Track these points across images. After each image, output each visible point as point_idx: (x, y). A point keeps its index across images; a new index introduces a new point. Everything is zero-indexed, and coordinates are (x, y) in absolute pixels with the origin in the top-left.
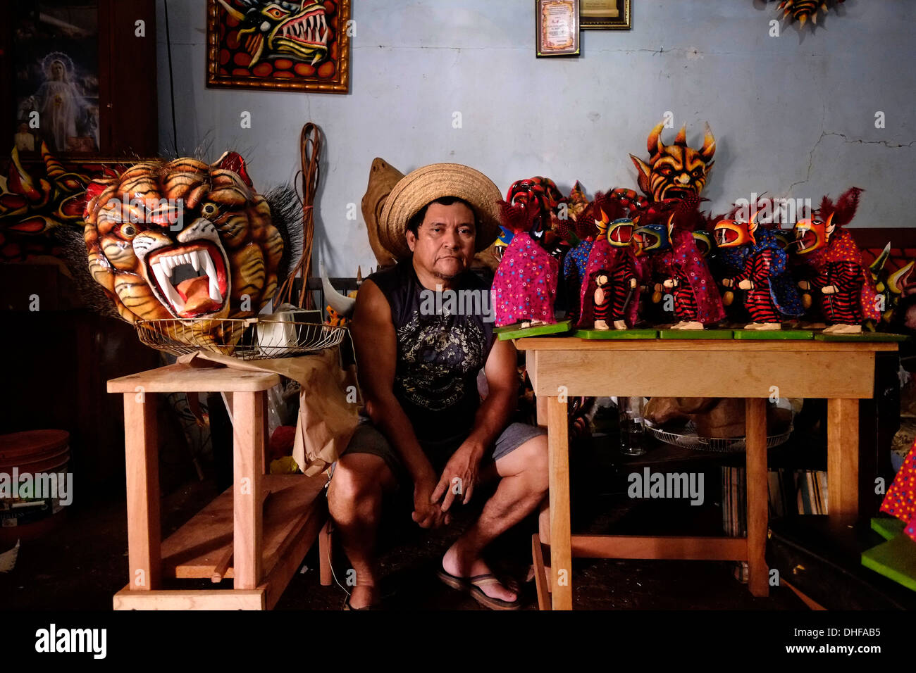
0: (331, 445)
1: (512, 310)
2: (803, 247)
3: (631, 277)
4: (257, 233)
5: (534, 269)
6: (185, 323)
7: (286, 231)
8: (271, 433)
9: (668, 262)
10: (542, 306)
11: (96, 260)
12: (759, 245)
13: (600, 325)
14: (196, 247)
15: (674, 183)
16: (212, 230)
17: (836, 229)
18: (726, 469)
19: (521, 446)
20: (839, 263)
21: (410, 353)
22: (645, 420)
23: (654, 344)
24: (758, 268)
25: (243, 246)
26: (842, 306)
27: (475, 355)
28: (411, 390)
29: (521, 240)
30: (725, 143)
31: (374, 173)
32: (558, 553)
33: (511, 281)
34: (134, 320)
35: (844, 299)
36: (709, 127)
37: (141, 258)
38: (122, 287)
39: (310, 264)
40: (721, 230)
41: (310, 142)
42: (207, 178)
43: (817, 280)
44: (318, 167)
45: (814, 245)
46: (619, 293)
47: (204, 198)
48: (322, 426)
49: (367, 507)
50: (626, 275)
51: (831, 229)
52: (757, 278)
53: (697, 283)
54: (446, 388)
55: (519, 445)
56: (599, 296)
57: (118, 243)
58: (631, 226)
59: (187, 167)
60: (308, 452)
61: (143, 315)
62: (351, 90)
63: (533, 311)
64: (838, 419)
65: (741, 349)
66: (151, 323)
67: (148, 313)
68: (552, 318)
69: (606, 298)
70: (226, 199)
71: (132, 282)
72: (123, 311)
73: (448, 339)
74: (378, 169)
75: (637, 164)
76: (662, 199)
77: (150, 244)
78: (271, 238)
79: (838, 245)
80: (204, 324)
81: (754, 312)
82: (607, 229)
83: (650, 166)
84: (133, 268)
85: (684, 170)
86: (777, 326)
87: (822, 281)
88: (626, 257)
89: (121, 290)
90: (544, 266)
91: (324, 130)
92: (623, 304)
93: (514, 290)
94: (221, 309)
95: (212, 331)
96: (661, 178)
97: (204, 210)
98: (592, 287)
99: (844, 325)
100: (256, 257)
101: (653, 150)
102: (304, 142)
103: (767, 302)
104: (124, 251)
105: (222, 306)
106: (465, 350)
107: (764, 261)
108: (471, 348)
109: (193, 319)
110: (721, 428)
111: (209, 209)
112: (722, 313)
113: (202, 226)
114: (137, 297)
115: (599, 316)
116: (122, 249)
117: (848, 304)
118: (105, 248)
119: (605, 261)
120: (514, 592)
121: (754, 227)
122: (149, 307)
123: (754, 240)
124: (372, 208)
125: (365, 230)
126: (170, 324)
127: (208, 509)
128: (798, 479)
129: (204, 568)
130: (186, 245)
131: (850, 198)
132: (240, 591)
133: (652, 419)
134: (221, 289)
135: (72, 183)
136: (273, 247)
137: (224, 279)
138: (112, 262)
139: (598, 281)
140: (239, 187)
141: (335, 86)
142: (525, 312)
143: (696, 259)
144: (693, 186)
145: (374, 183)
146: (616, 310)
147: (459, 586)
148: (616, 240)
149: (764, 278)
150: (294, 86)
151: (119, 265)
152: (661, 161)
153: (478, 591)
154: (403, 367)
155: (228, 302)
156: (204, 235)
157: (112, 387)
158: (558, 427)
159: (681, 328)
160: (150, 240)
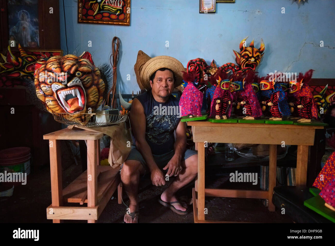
0: (121, 158)
1: (186, 111)
2: (292, 91)
3: (229, 100)
4: (96, 82)
5: (194, 96)
6: (70, 115)
7: (106, 80)
8: (101, 150)
9: (243, 95)
10: (197, 110)
11: (39, 91)
12: (275, 90)
13: (217, 117)
14: (74, 88)
15: (248, 61)
16: (80, 82)
17: (303, 85)
18: (262, 167)
19: (189, 158)
20: (304, 97)
21: (151, 124)
22: (234, 148)
23: (236, 125)
24: (275, 98)
25: (90, 87)
26: (304, 112)
27: (173, 125)
28: (150, 137)
29: (190, 86)
30: (268, 46)
31: (139, 56)
32: (200, 196)
33: (186, 101)
34: (52, 112)
35: (305, 110)
36: (262, 40)
37: (54, 92)
38: (48, 101)
39: (115, 89)
40: (262, 84)
41: (116, 44)
42: (78, 62)
43: (296, 102)
44: (119, 53)
45: (296, 90)
46: (224, 106)
47: (77, 70)
48: (118, 151)
49: (135, 178)
50: (227, 99)
51: (302, 84)
52: (274, 102)
53: (253, 103)
54: (163, 136)
55: (188, 157)
56: (217, 107)
57: (46, 86)
58: (229, 82)
59: (71, 58)
60: (113, 160)
61: (55, 111)
62: (131, 25)
63: (193, 112)
64: (301, 152)
65: (267, 127)
66: (58, 114)
67: (57, 111)
68: (200, 114)
69: (219, 108)
70: (84, 70)
71: (51, 100)
72: (48, 109)
73: (164, 119)
74: (140, 54)
75: (236, 54)
76: (244, 67)
77: (58, 87)
78: (100, 84)
79: (304, 90)
80: (77, 115)
81: (273, 114)
82: (221, 83)
83: (240, 54)
84: (52, 95)
85: (253, 57)
86: (281, 119)
87: (298, 103)
88: (227, 93)
89: (48, 102)
90: (198, 95)
91: (121, 39)
92: (226, 110)
93: (187, 104)
94: (83, 110)
95: (80, 117)
96: (244, 59)
97: (77, 74)
98: (215, 104)
99: (305, 119)
100: (95, 91)
101: (242, 49)
102: (114, 44)
103: (277, 110)
104: (48, 89)
105: (83, 109)
106: (170, 123)
107: (277, 96)
108: (172, 123)
109: (73, 113)
110: (261, 152)
111: (79, 74)
112: (261, 114)
113: (76, 80)
114: (53, 105)
115: (217, 114)
116: (48, 88)
117: (306, 112)
118: (42, 87)
119: (220, 95)
120: (186, 208)
121: (274, 83)
122: (57, 108)
123: (274, 88)
124: (138, 69)
125: (135, 76)
126: (65, 114)
127: (79, 178)
128: (288, 171)
129: (77, 199)
130: (70, 87)
131: (309, 73)
132: (90, 208)
133: (237, 148)
134: (83, 102)
135: (30, 59)
136: (101, 87)
137: (84, 99)
138: (44, 92)
139: (217, 102)
140: (89, 65)
141: (125, 23)
142: (191, 112)
143: (252, 94)
144: (256, 63)
145: (139, 60)
146: (223, 112)
147: (166, 205)
148: (224, 88)
149: (277, 102)
150: (110, 23)
151: (47, 93)
152: (244, 53)
153: (173, 207)
154: (148, 129)
155: (85, 107)
156: (77, 84)
157: (45, 138)
158: (201, 153)
159: (246, 119)
160: (58, 86)
